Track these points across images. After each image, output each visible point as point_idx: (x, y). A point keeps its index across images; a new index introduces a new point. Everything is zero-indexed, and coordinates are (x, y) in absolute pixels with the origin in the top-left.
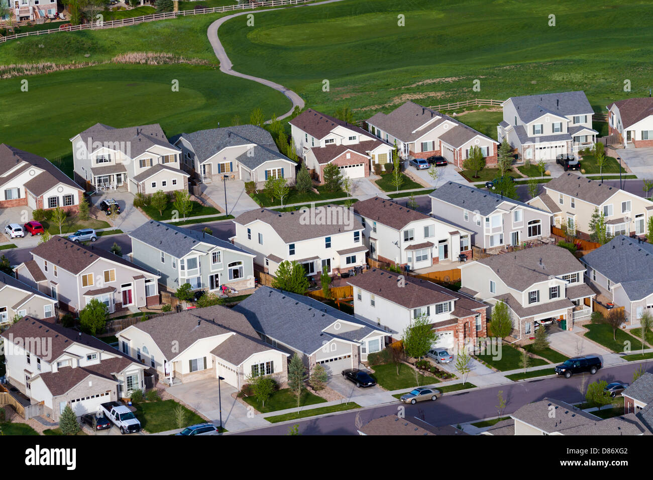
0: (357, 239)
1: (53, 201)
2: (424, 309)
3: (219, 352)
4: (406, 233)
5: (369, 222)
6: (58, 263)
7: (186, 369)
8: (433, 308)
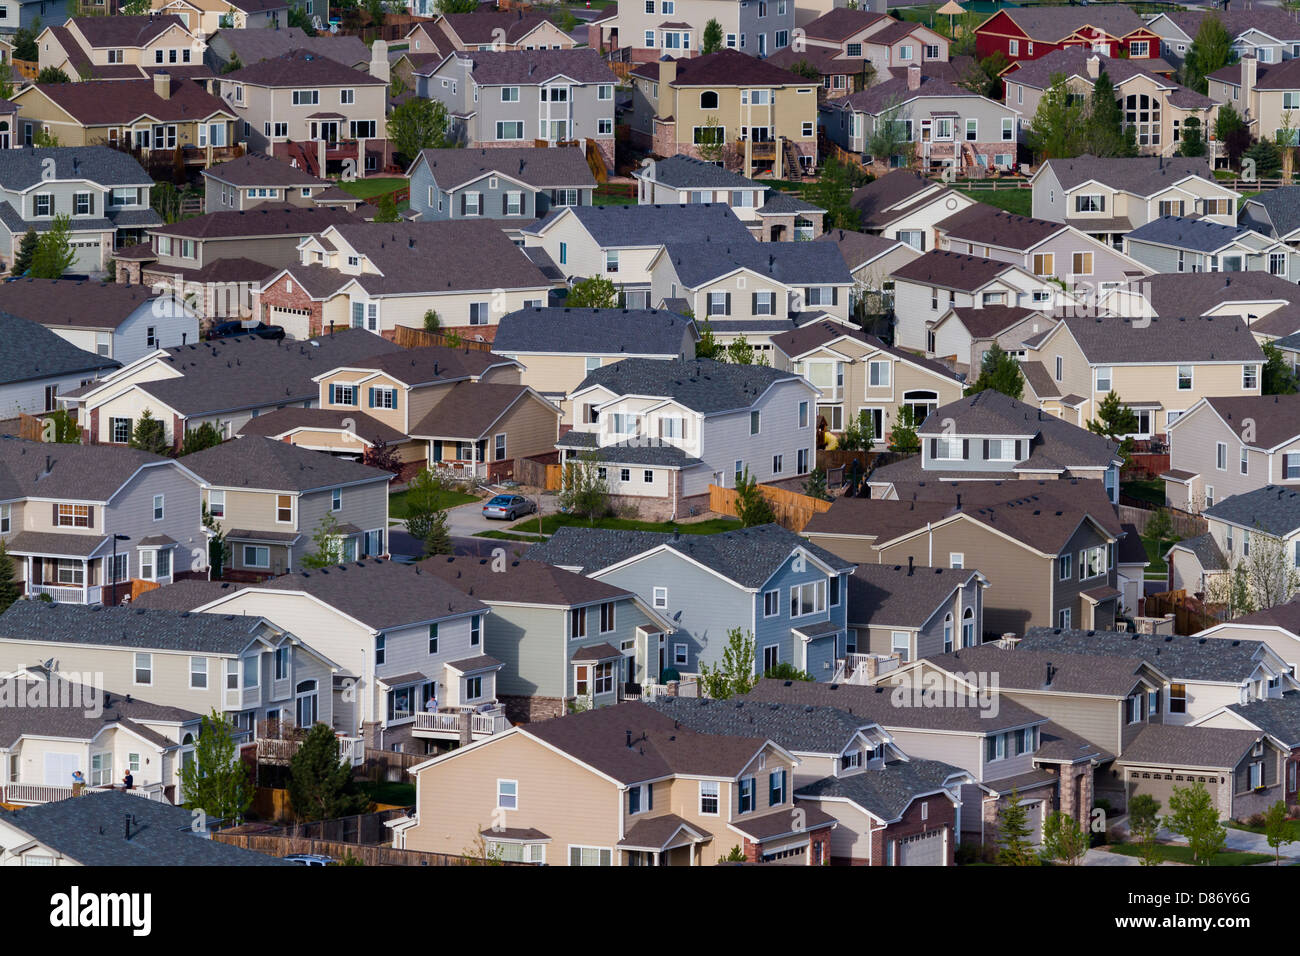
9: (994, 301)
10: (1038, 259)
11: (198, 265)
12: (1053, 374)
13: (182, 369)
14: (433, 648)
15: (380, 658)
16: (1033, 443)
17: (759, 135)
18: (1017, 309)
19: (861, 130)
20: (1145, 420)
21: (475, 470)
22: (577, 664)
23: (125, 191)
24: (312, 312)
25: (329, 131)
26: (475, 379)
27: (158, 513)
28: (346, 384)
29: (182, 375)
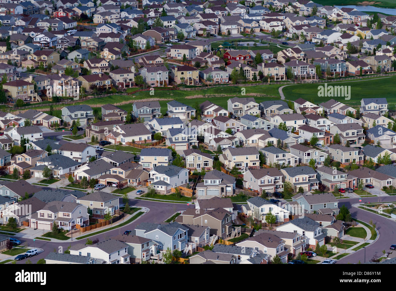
0: (304, 122)
1: (220, 114)
2: (316, 133)
3: (260, 138)
4: (318, 122)
5: (309, 120)
6: (220, 121)
7: (251, 142)
8: (318, 133)
9: (219, 137)
10: (227, 124)
11: (98, 130)
12: (227, 156)
13: (90, 167)
14: (119, 254)
15: (110, 258)
16: (221, 181)
17: (190, 78)
18: (223, 138)
19: (205, 76)
20: (241, 164)
21: (135, 184)
22: (143, 253)
23: (88, 112)
24: (115, 139)
25: (126, 81)
26: (135, 168)
27: (80, 213)
28: (115, 170)
29: (89, 168)
